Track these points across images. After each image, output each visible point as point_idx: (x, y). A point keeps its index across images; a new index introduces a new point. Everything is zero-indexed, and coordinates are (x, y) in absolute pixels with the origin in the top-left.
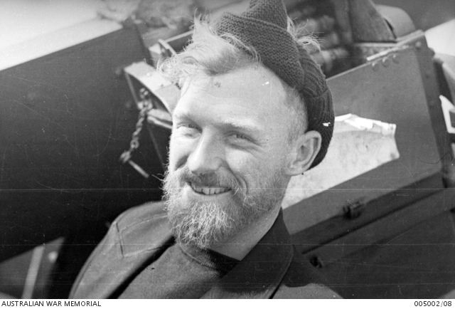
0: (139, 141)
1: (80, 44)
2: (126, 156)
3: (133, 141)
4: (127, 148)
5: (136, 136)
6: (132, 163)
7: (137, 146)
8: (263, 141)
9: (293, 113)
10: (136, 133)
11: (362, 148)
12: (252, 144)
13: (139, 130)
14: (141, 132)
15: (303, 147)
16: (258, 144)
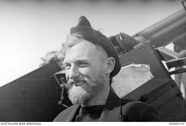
0: (64, 96)
1: (35, 70)
2: (60, 103)
3: (61, 97)
4: (60, 100)
5: (62, 95)
6: (63, 105)
7: (63, 98)
8: (91, 63)
9: (100, 52)
10: (62, 94)
11: (141, 76)
12: (87, 65)
13: (63, 92)
14: (63, 93)
15: (109, 63)
16: (89, 64)
